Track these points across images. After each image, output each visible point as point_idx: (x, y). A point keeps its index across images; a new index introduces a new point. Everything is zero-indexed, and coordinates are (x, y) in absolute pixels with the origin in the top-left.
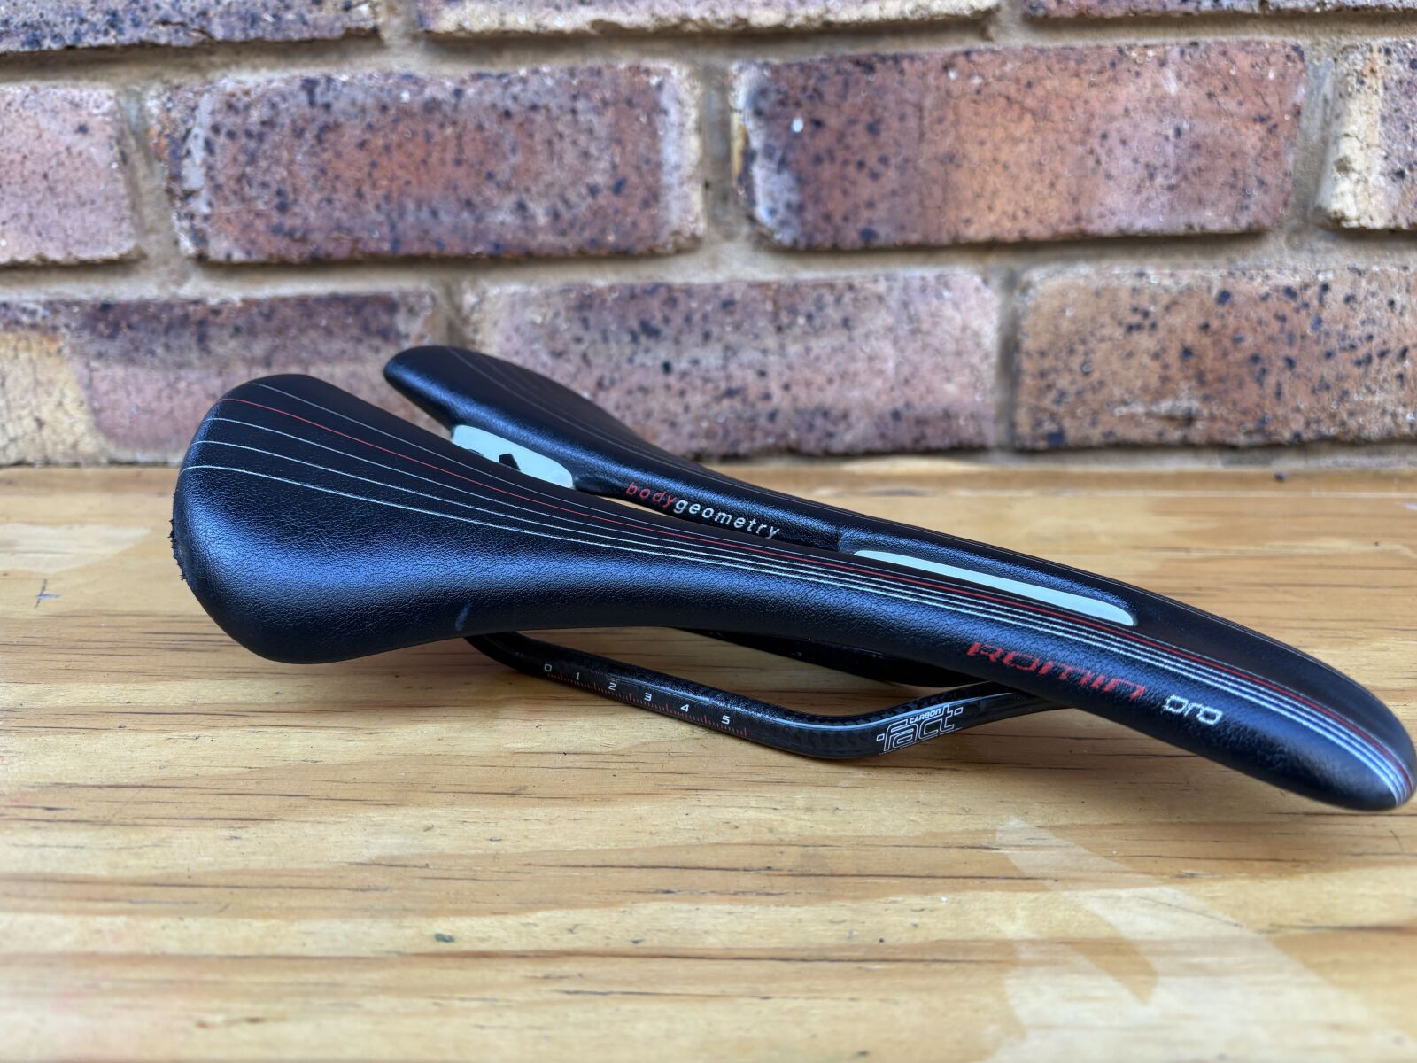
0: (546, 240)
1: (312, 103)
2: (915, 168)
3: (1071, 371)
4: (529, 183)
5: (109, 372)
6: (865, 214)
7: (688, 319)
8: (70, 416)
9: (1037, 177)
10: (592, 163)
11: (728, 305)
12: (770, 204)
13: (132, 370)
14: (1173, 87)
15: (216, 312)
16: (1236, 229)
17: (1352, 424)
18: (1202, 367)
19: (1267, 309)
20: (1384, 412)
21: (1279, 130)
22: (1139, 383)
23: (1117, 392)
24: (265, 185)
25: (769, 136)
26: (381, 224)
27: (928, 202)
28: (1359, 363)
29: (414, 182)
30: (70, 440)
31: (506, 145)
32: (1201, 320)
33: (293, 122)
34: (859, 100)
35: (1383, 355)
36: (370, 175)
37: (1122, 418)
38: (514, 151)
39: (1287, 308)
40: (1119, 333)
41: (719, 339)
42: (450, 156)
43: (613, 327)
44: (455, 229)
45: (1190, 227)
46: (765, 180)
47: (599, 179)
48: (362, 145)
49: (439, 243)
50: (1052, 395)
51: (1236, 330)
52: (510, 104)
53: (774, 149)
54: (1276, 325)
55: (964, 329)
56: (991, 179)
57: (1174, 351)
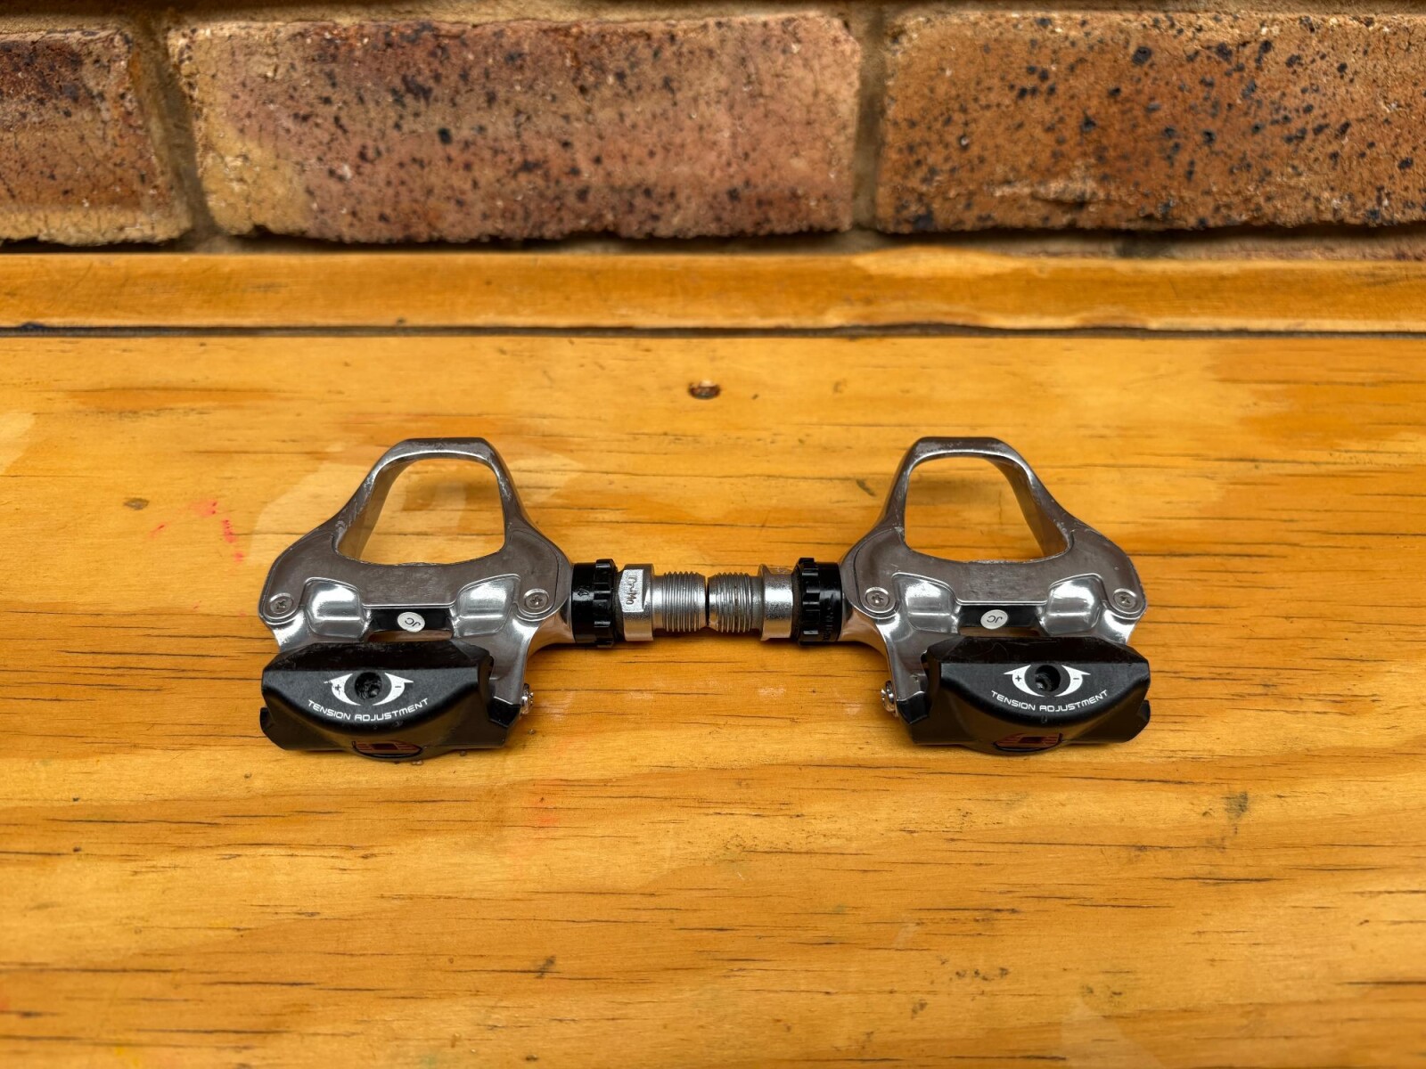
3: (947, 146)
7: (464, 76)
11: (514, 59)
17: (1269, 209)
18: (1105, 141)
19: (1194, 72)
20: (1307, 196)
22: (1028, 160)
23: (1000, 170)
28: (1289, 140)
32: (1112, 86)
35: (1318, 130)
37: (1002, 199)
39: (1217, 71)
40: (1007, 99)
41: (507, 102)
43: (368, 85)
50: (921, 172)
51: (1152, 97)
54: (1200, 91)
55: (816, 94)
57: (1073, 122)
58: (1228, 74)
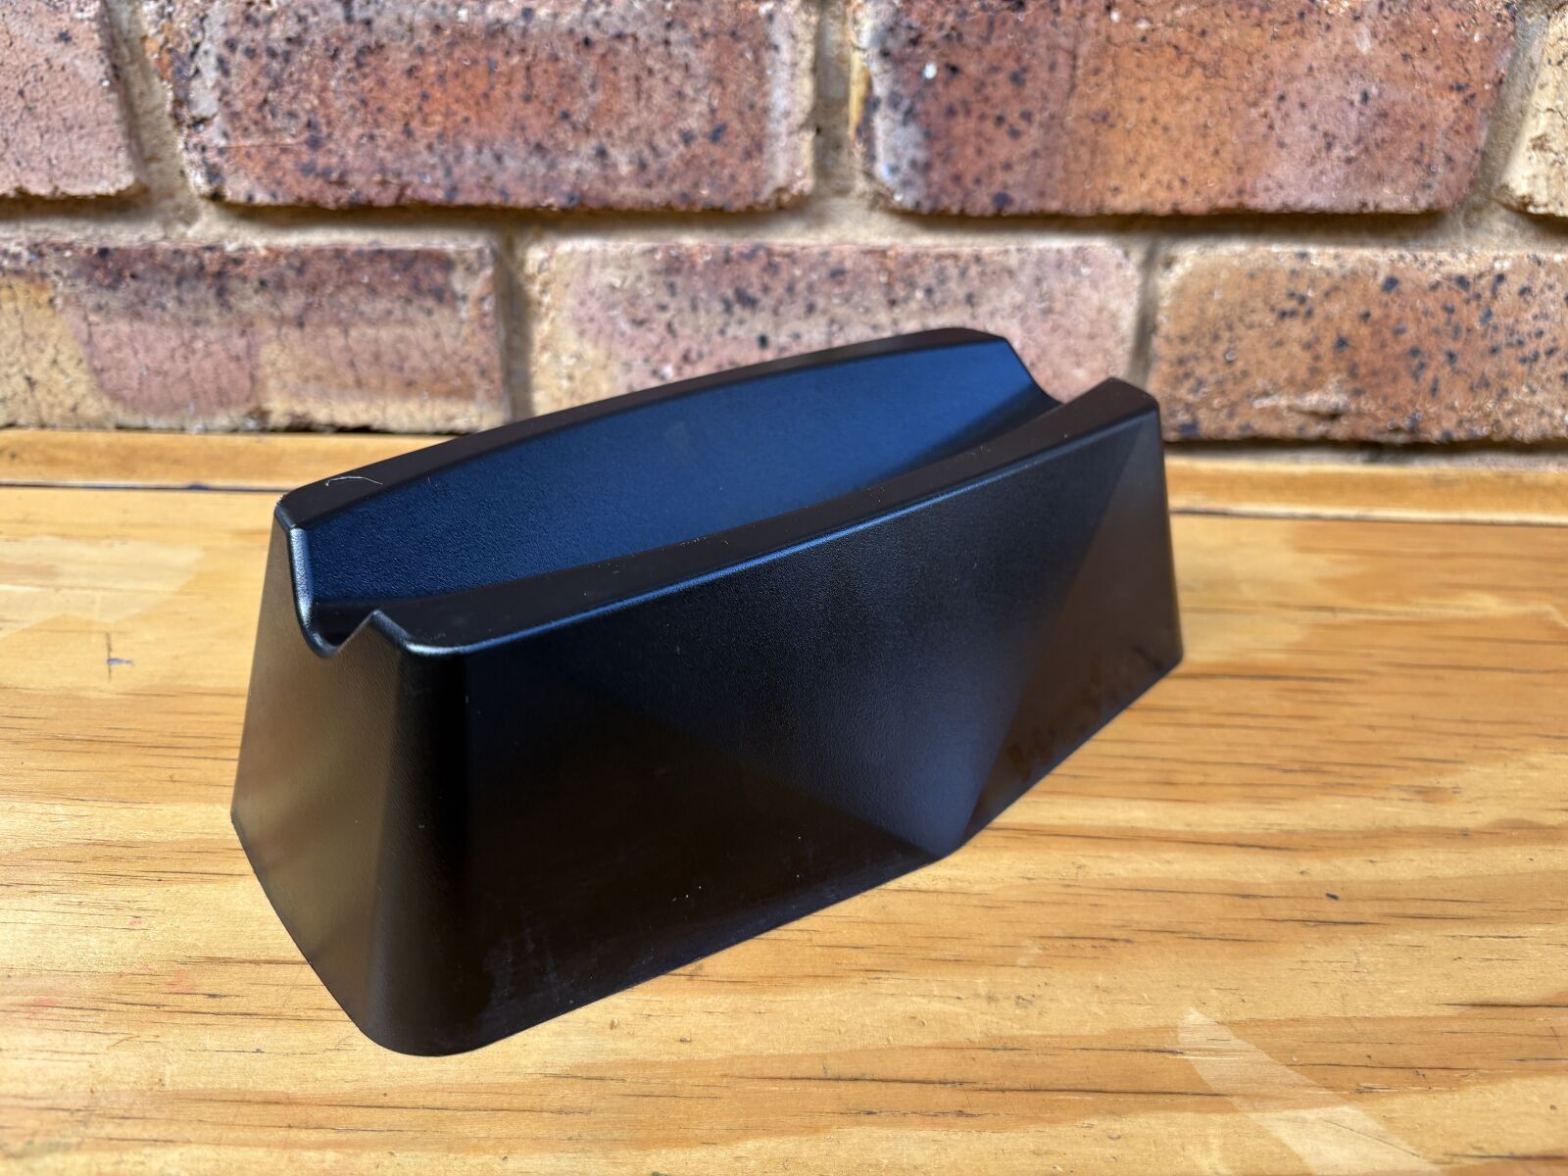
0: (628, 192)
1: (349, 19)
2: (1062, 126)
3: (1212, 359)
4: (611, 126)
5: (112, 327)
6: (1000, 176)
7: (790, 289)
8: (67, 376)
9: (1200, 143)
10: (687, 105)
11: (837, 274)
12: (892, 161)
13: (137, 325)
14: (1365, 46)
15: (237, 262)
16: (1414, 210)
17: (1507, 424)
18: (1356, 359)
19: (1436, 299)
20: (1542, 413)
21: (1476, 100)
22: (1285, 374)
23: (1260, 383)
24: (292, 115)
25: (896, 81)
26: (433, 167)
27: (1073, 166)
28: (1524, 361)
29: (473, 119)
30: (69, 402)
31: (585, 81)
32: (1362, 309)
33: (326, 40)
34: (1004, 44)
35: (1550, 352)
36: (420, 109)
37: (1262, 411)
38: (593, 87)
39: (1457, 299)
40: (1269, 319)
41: (824, 312)
42: (518, 89)
43: (703, 295)
44: (522, 177)
45: (1364, 205)
46: (887, 133)
47: (693, 123)
48: (411, 72)
49: (503, 193)
50: (1189, 383)
51: (1399, 321)
52: (590, 30)
53: (902, 97)
54: (1442, 317)
55: (1100, 310)
56: (1148, 142)
57: (1328, 340)
58: (1467, 302)
